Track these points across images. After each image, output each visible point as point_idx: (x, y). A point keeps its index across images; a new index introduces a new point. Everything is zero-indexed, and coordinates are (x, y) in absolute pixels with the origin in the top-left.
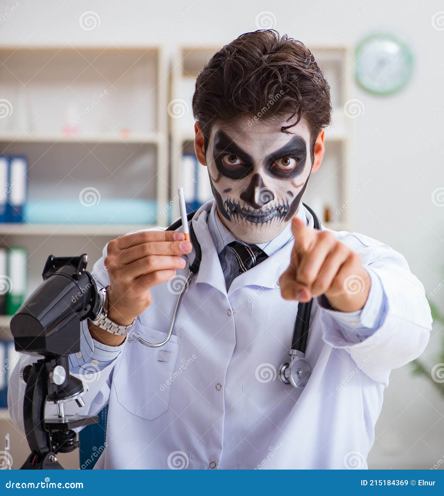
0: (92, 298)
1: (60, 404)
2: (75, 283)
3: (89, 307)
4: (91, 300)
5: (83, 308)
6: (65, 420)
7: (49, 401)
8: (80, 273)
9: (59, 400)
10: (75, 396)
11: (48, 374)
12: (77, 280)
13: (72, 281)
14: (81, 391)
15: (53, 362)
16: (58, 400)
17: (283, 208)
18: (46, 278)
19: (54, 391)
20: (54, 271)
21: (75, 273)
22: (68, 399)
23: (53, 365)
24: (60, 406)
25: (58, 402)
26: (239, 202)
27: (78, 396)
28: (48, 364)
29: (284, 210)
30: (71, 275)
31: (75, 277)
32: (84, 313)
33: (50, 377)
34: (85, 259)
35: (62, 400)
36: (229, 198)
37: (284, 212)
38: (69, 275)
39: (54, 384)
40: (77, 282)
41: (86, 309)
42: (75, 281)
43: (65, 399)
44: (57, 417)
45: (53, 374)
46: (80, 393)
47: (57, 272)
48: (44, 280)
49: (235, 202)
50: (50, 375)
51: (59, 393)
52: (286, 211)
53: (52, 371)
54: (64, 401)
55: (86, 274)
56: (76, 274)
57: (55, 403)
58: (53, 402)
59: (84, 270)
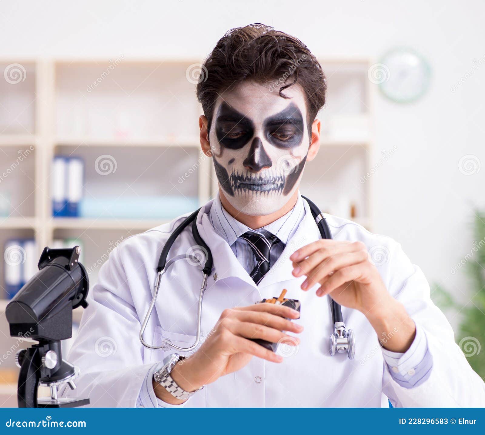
0: (84, 287)
1: (53, 387)
2: (68, 273)
3: (81, 296)
4: (83, 289)
5: (75, 297)
6: (57, 402)
7: (43, 383)
8: (72, 264)
9: (52, 383)
10: (67, 379)
11: (41, 358)
12: (69, 270)
13: (65, 271)
14: (73, 374)
15: (46, 347)
16: (50, 383)
17: (280, 180)
18: (41, 269)
19: (47, 374)
20: (49, 261)
21: (67, 264)
22: (60, 382)
23: (45, 350)
24: (53, 388)
25: (51, 384)
26: (242, 173)
27: (70, 379)
28: (41, 349)
29: (281, 181)
30: (64, 266)
31: (68, 268)
32: (77, 301)
33: (43, 361)
34: (78, 251)
35: (54, 383)
36: (234, 171)
37: (281, 184)
38: (62, 266)
39: (46, 368)
40: (69, 272)
41: (78, 298)
42: (67, 271)
43: (57, 382)
44: (50, 398)
45: (45, 359)
46: (72, 376)
47: (51, 262)
48: (39, 270)
49: (239, 174)
50: (42, 359)
51: (52, 376)
52: (282, 183)
53: (44, 355)
54: (57, 384)
55: (78, 265)
56: (69, 265)
57: (48, 385)
58: (46, 385)
59: (76, 261)
